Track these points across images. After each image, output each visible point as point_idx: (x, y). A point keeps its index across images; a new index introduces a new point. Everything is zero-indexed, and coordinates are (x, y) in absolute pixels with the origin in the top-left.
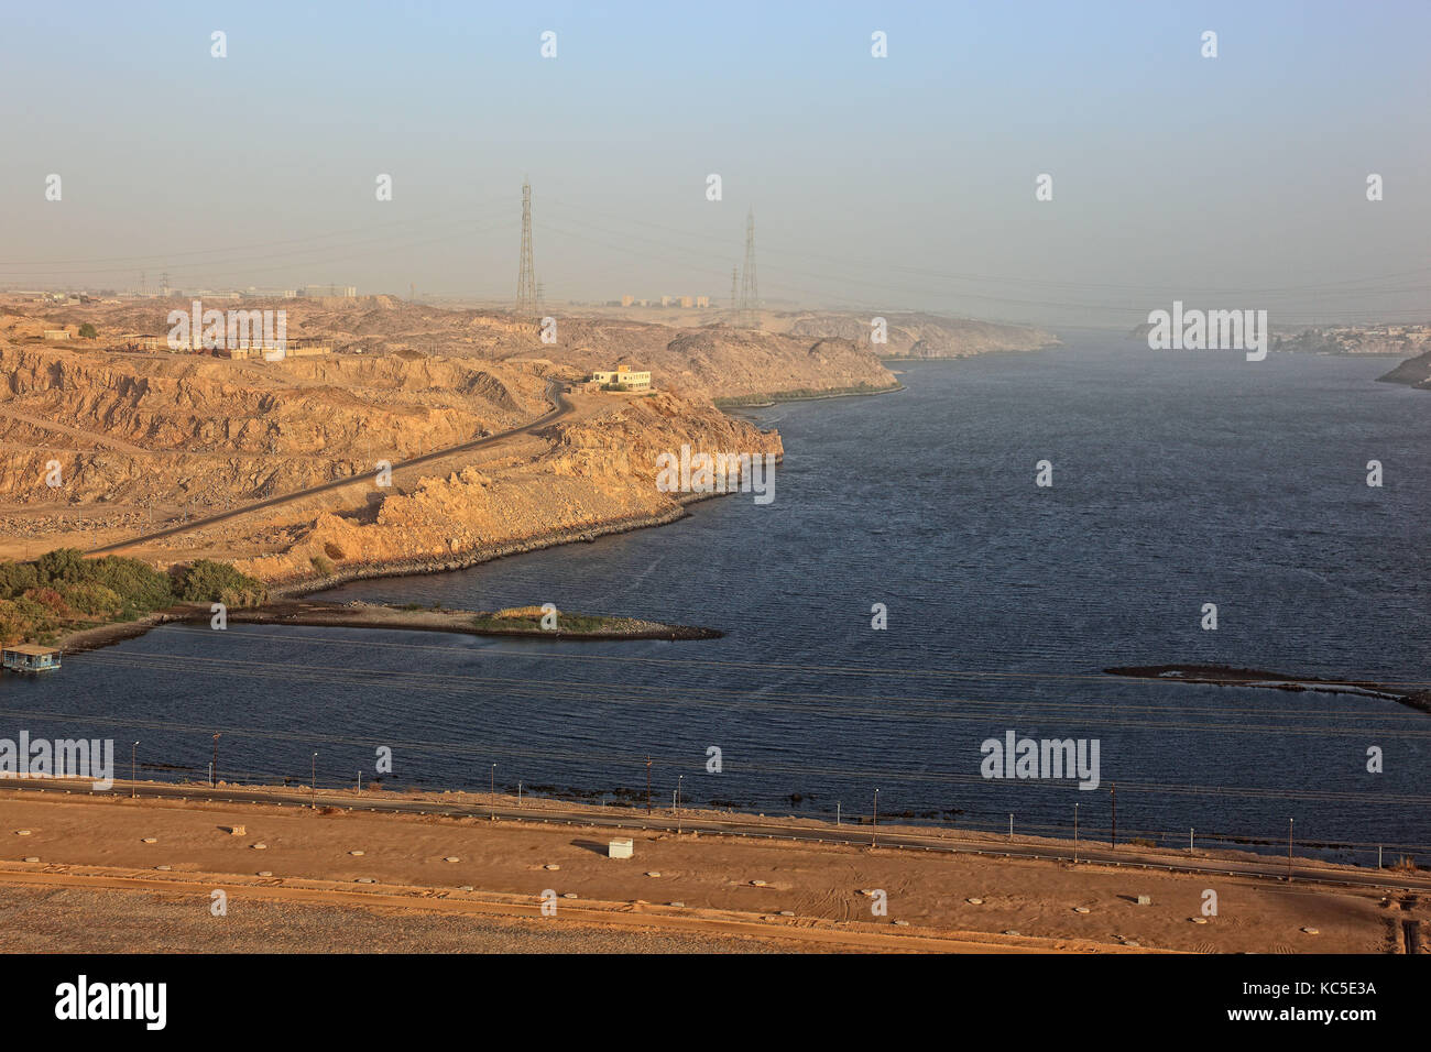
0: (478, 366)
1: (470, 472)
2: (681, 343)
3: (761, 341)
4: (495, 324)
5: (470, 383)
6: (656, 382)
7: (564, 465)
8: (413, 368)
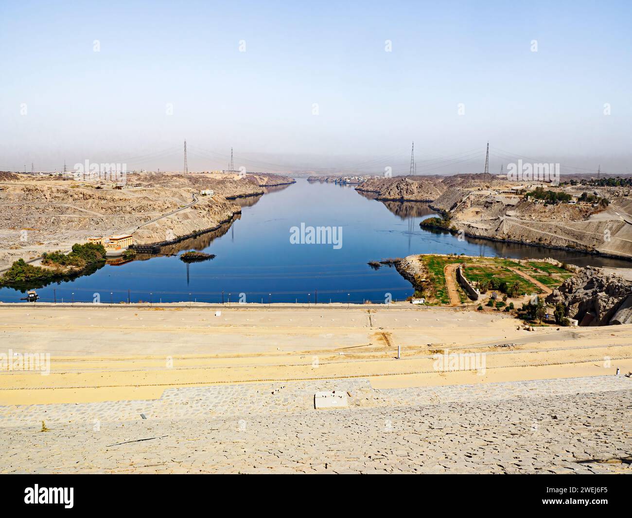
0: (175, 190)
1: (176, 218)
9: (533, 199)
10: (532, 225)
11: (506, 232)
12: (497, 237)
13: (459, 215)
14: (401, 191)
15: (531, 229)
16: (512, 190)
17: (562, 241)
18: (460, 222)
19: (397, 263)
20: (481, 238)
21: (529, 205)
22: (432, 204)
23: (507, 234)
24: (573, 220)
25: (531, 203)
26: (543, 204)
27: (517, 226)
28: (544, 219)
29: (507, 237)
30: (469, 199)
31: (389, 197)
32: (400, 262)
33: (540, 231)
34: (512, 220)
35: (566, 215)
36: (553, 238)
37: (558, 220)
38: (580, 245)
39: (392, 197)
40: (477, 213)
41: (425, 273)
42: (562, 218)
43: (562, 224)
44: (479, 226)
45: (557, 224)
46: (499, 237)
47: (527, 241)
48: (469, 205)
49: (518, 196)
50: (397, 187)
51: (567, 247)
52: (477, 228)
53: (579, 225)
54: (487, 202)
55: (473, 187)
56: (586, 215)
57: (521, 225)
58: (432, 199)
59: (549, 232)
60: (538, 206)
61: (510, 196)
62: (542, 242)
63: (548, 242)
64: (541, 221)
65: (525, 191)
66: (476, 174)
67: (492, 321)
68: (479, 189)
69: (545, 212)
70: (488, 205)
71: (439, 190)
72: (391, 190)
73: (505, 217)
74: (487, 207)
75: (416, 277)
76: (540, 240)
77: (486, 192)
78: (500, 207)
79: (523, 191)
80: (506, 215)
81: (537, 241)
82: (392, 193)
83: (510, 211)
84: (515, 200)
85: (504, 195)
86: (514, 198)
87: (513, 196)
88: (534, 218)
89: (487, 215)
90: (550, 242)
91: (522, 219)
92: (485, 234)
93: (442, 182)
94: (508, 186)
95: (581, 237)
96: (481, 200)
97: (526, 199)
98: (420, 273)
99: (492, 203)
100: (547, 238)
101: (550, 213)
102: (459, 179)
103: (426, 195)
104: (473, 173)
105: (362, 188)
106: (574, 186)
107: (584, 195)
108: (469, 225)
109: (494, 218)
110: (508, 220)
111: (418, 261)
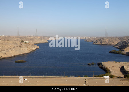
0: (14, 41)
1: (13, 50)
2: (31, 39)
3: (37, 39)
4: (16, 38)
5: (13, 43)
6: (29, 42)
7: (21, 49)
8: (9, 42)
58: (114, 44)
72: (97, 41)
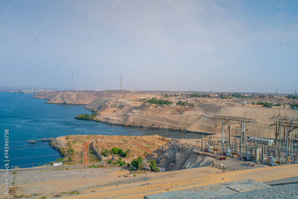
9: (149, 104)
10: (148, 118)
11: (131, 121)
12: (126, 124)
13: (102, 113)
14: (64, 99)
15: (148, 119)
16: (139, 99)
17: (166, 126)
18: (102, 116)
19: (49, 142)
20: (115, 125)
21: (147, 107)
22: (86, 107)
23: (132, 123)
24: (173, 114)
25: (148, 106)
26: (155, 106)
27: (139, 118)
28: (155, 115)
29: (132, 124)
30: (110, 104)
31: (55, 102)
32: (52, 140)
33: (153, 121)
34: (135, 115)
35: (169, 112)
36: (160, 124)
37: (164, 114)
38: (177, 127)
39: (57, 102)
40: (114, 111)
41: (68, 146)
42: (167, 114)
43: (166, 117)
44: (114, 118)
45: (163, 116)
46: (127, 124)
47: (145, 126)
48: (109, 107)
49: (141, 102)
50: (61, 96)
51: (169, 128)
52: (113, 119)
53: (177, 117)
54: (121, 105)
55: (113, 97)
56: (181, 112)
57: (141, 118)
58: (86, 103)
59: (159, 121)
60: (151, 108)
61: (136, 102)
62: (154, 126)
63: (158, 126)
64: (153, 115)
65: (146, 100)
66: (117, 90)
67: (109, 172)
68: (117, 98)
69: (156, 110)
70: (121, 107)
71: (92, 99)
72: (56, 98)
73: (131, 113)
74: (121, 108)
75: (61, 149)
76: (153, 125)
77: (120, 100)
78: (130, 108)
79: (144, 99)
80: (132, 112)
81: (151, 126)
82: (57, 100)
83: (135, 110)
84: (139, 104)
85: (133, 102)
86: (139, 103)
87: (138, 102)
88: (149, 114)
89: (120, 112)
90: (159, 126)
91: (141, 114)
92: (118, 123)
93: (94, 94)
94: (136, 96)
95: (177, 123)
96: (117, 104)
97: (145, 104)
98: (64, 147)
99: (124, 106)
100: (157, 124)
101: (159, 111)
102: (106, 93)
103: (82, 101)
104: (116, 90)
105: (35, 97)
106: (176, 97)
107: (180, 102)
108: (108, 118)
109: (124, 114)
110: (133, 115)
111: (65, 139)
